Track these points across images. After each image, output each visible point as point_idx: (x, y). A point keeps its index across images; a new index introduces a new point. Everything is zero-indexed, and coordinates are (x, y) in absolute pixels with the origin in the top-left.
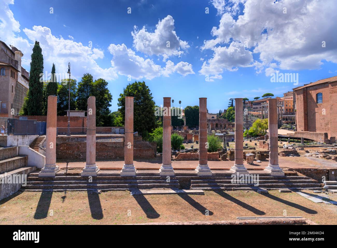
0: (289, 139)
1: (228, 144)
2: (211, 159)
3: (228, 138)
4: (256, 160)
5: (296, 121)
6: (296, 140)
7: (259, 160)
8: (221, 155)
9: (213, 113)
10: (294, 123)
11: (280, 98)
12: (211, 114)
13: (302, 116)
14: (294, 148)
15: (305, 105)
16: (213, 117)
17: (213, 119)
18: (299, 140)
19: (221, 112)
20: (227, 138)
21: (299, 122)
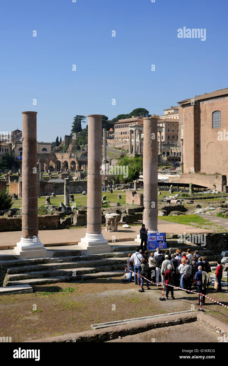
0: (171, 186)
1: (72, 197)
2: (44, 227)
3: (73, 187)
4: (122, 224)
5: (182, 157)
6: (182, 188)
7: (127, 223)
8: (62, 219)
9: (44, 142)
10: (180, 160)
11: (159, 116)
12: (42, 143)
13: (192, 148)
14: (178, 201)
15: (196, 130)
16: (44, 149)
17: (44, 152)
18: (186, 188)
19: (59, 140)
20: (70, 187)
21: (186, 159)
